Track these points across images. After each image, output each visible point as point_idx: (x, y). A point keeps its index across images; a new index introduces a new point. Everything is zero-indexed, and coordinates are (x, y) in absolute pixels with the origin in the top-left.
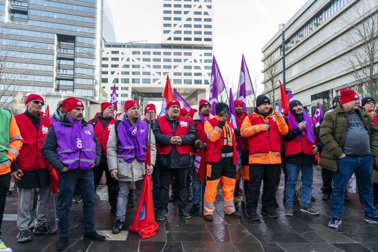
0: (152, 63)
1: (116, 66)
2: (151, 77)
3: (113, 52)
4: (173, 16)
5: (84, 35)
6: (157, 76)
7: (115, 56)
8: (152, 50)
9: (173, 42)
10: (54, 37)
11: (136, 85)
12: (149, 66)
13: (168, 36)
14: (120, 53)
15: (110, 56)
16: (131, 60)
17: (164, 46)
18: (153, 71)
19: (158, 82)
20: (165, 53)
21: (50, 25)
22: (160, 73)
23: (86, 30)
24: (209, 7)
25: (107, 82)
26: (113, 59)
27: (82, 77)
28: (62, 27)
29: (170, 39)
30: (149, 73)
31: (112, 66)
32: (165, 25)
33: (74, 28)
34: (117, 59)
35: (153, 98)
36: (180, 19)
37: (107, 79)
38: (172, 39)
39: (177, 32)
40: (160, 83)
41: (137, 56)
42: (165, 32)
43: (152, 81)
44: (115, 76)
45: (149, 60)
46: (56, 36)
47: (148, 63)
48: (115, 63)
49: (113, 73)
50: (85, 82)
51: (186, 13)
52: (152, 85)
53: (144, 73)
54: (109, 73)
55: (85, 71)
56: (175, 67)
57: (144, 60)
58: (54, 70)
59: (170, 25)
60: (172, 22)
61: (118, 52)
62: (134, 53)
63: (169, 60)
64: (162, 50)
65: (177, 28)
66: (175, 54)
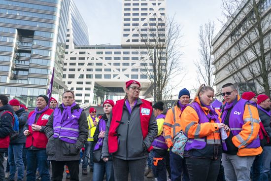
0: (113, 61)
1: (82, 64)
2: (112, 73)
3: (80, 53)
4: (131, 22)
5: (42, 30)
6: (117, 72)
7: (82, 56)
8: (113, 51)
9: (131, 43)
10: (14, 31)
11: (98, 80)
12: (110, 64)
13: (127, 38)
14: (86, 53)
15: (78, 56)
16: (95, 59)
17: (124, 47)
18: (113, 68)
19: (117, 77)
20: (124, 53)
21: (12, 21)
22: (119, 70)
23: (45, 25)
24: (163, 14)
25: (74, 78)
26: (80, 59)
27: (36, 67)
28: (23, 23)
29: (129, 41)
30: (110, 70)
31: (79, 64)
32: (125, 30)
33: (33, 24)
34: (83, 59)
35: (116, 93)
36: (137, 25)
37: (74, 75)
38: (131, 41)
39: (134, 35)
40: (119, 78)
41: (101, 55)
42: (125, 35)
43: (112, 76)
44: (81, 72)
45: (110, 59)
46: (17, 30)
47: (109, 61)
48: (82, 61)
49: (79, 70)
50: (38, 71)
51: (143, 19)
52: (112, 80)
53: (106, 70)
54: (76, 70)
55: (39, 62)
56: (133, 64)
57: (106, 58)
58: (11, 61)
59: (129, 30)
60: (131, 27)
61: (85, 52)
62: (98, 53)
63: (128, 59)
64: (122, 51)
65: (135, 32)
66: (133, 53)
